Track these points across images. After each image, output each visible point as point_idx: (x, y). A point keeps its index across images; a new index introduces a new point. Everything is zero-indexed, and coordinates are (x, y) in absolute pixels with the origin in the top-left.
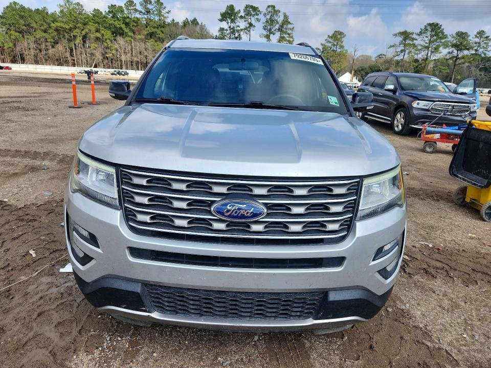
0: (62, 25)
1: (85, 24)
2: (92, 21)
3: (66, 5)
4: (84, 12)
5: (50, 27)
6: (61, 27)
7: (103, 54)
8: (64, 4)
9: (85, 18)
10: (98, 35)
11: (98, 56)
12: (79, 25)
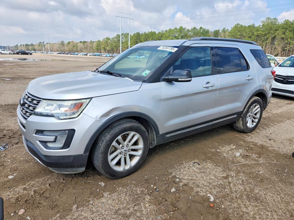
0: (261, 32)
1: (276, 30)
2: (281, 28)
3: (267, 20)
4: (277, 23)
5: (253, 34)
6: (261, 34)
7: (283, 48)
8: (265, 20)
9: (277, 27)
10: (283, 36)
11: (279, 49)
12: (272, 31)
